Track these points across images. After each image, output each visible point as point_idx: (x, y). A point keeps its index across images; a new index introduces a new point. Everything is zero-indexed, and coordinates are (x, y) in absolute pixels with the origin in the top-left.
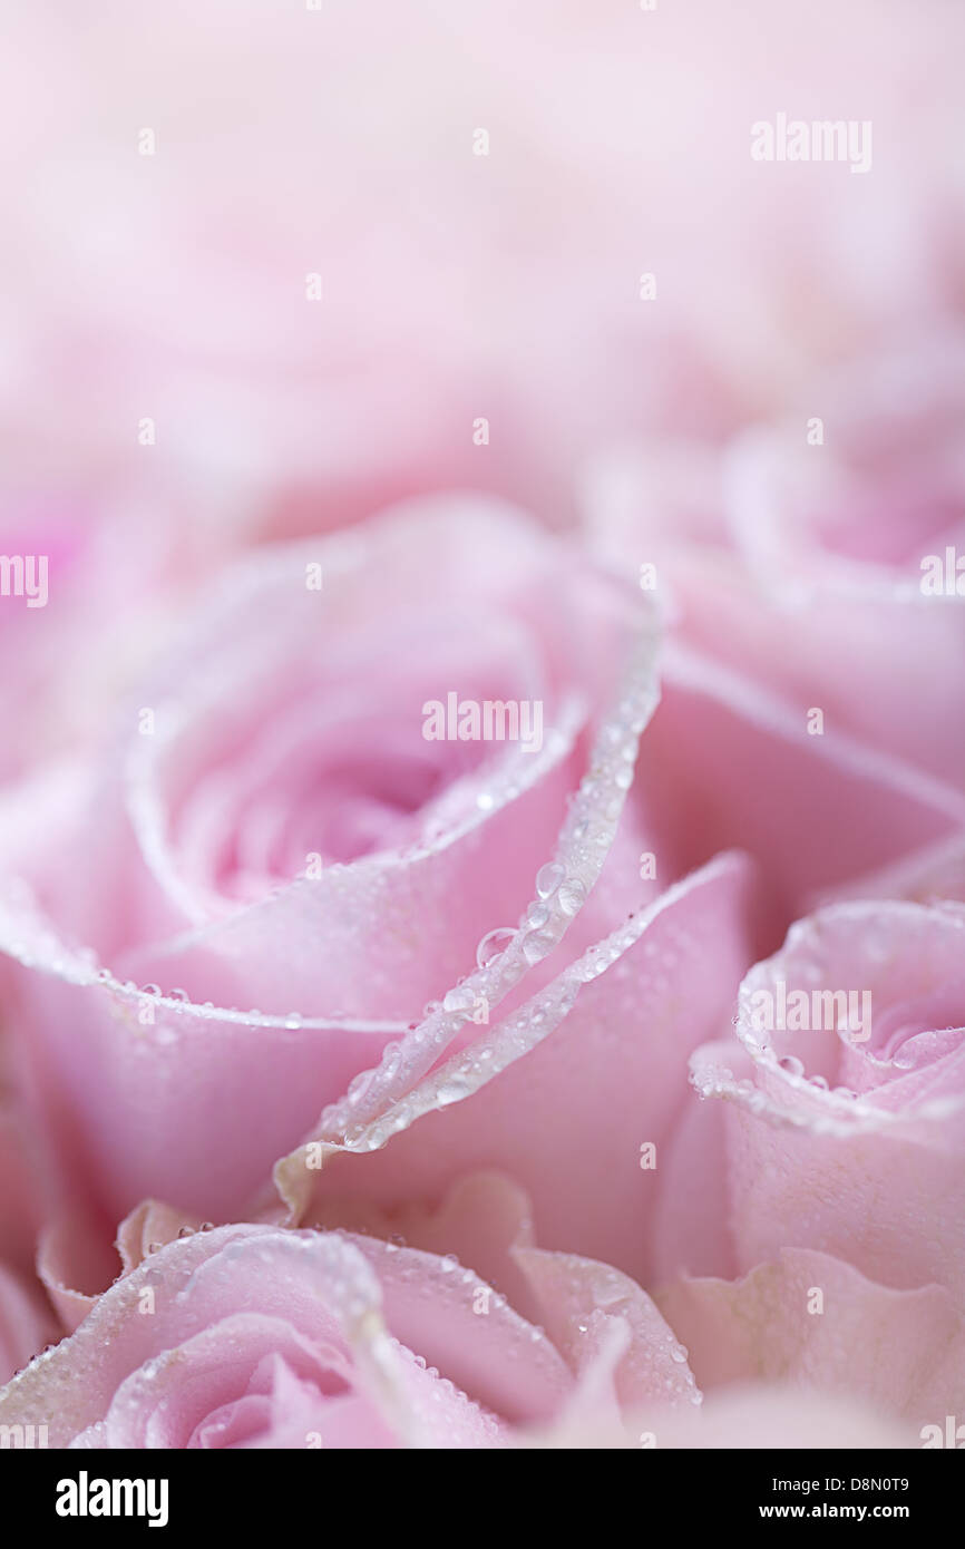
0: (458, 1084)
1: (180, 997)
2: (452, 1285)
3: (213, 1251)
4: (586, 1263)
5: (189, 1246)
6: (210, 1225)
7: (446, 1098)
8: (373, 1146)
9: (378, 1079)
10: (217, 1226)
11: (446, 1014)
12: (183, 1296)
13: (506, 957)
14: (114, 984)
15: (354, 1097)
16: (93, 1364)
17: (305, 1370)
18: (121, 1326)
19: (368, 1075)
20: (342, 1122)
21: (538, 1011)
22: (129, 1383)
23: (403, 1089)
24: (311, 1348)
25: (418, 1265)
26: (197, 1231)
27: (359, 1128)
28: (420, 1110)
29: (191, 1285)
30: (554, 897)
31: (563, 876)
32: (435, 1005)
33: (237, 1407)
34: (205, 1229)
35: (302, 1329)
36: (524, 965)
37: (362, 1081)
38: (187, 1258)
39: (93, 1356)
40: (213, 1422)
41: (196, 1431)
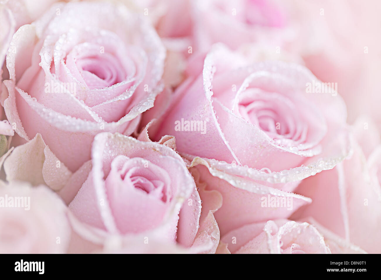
0: (236, 183)
1: (217, 118)
2: (197, 205)
3: (173, 157)
4: (217, 227)
5: (171, 151)
6: (178, 153)
7: (232, 182)
8: (214, 174)
9: (226, 166)
10: (179, 154)
11: (247, 171)
12: (161, 157)
13: (266, 175)
14: (211, 104)
15: (220, 163)
16: (137, 148)
17: (164, 191)
18: (148, 149)
19: (225, 163)
20: (214, 164)
21: (260, 188)
22: (139, 159)
23: (228, 172)
24: (168, 189)
25: (196, 196)
26: (175, 151)
27: (215, 169)
28: (226, 179)
29: (164, 157)
30: (283, 176)
31: (288, 175)
32: (247, 167)
33: (148, 182)
34: (177, 152)
35: (171, 185)
36: (266, 180)
37: (224, 163)
38: (169, 153)
39: (139, 147)
40: (142, 179)
41: (138, 177)
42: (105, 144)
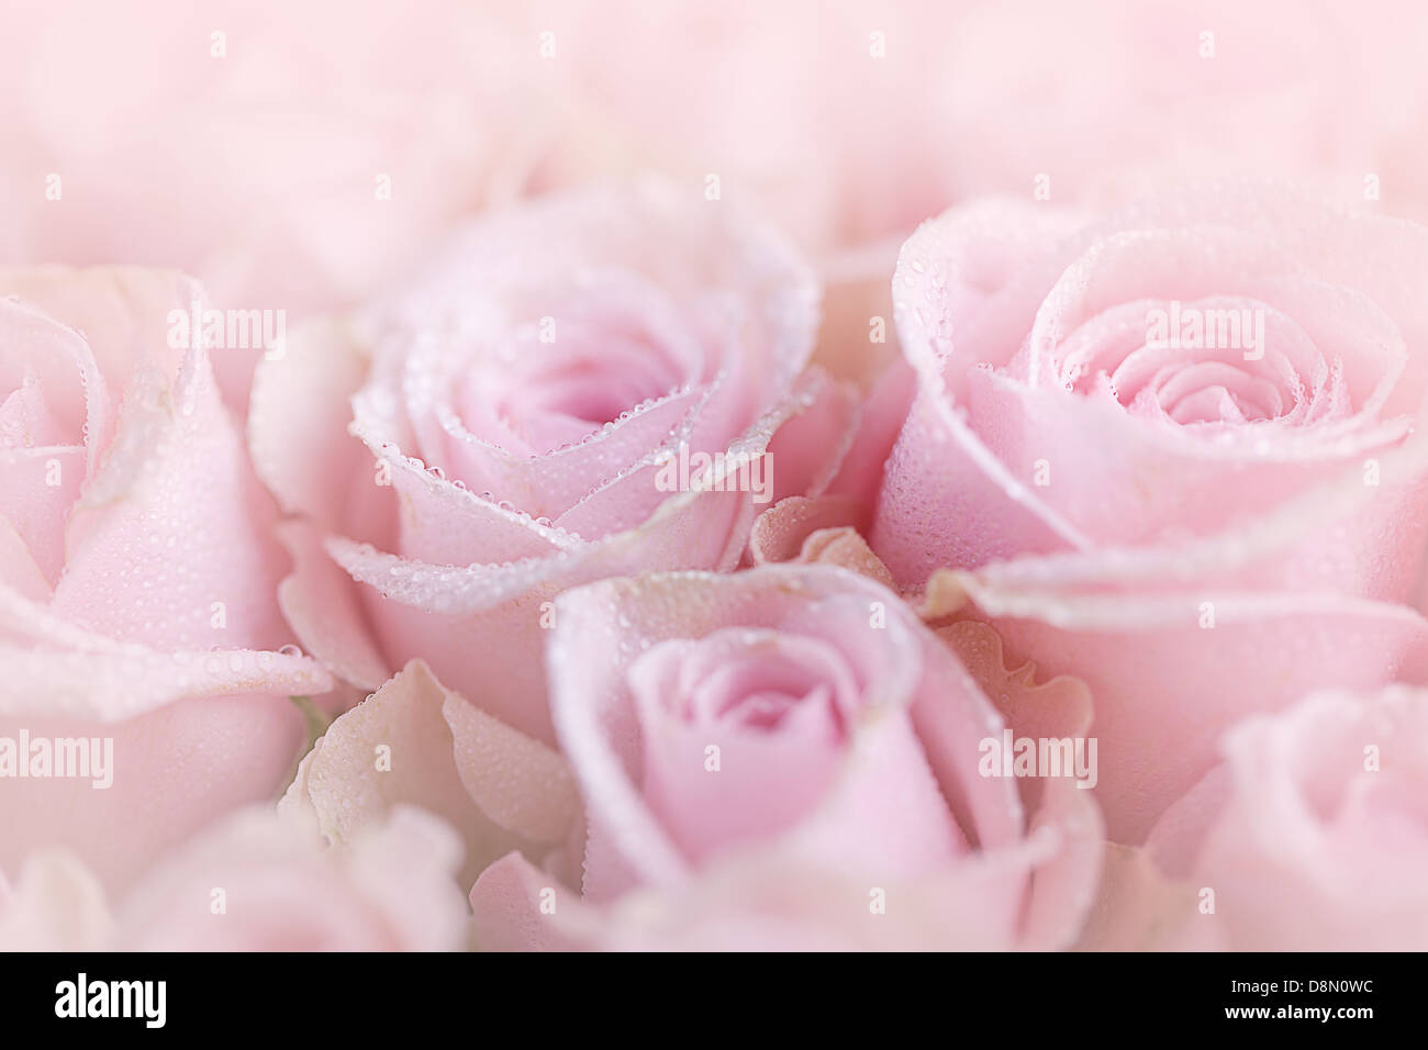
18: (764, 594)
42: (618, 622)
